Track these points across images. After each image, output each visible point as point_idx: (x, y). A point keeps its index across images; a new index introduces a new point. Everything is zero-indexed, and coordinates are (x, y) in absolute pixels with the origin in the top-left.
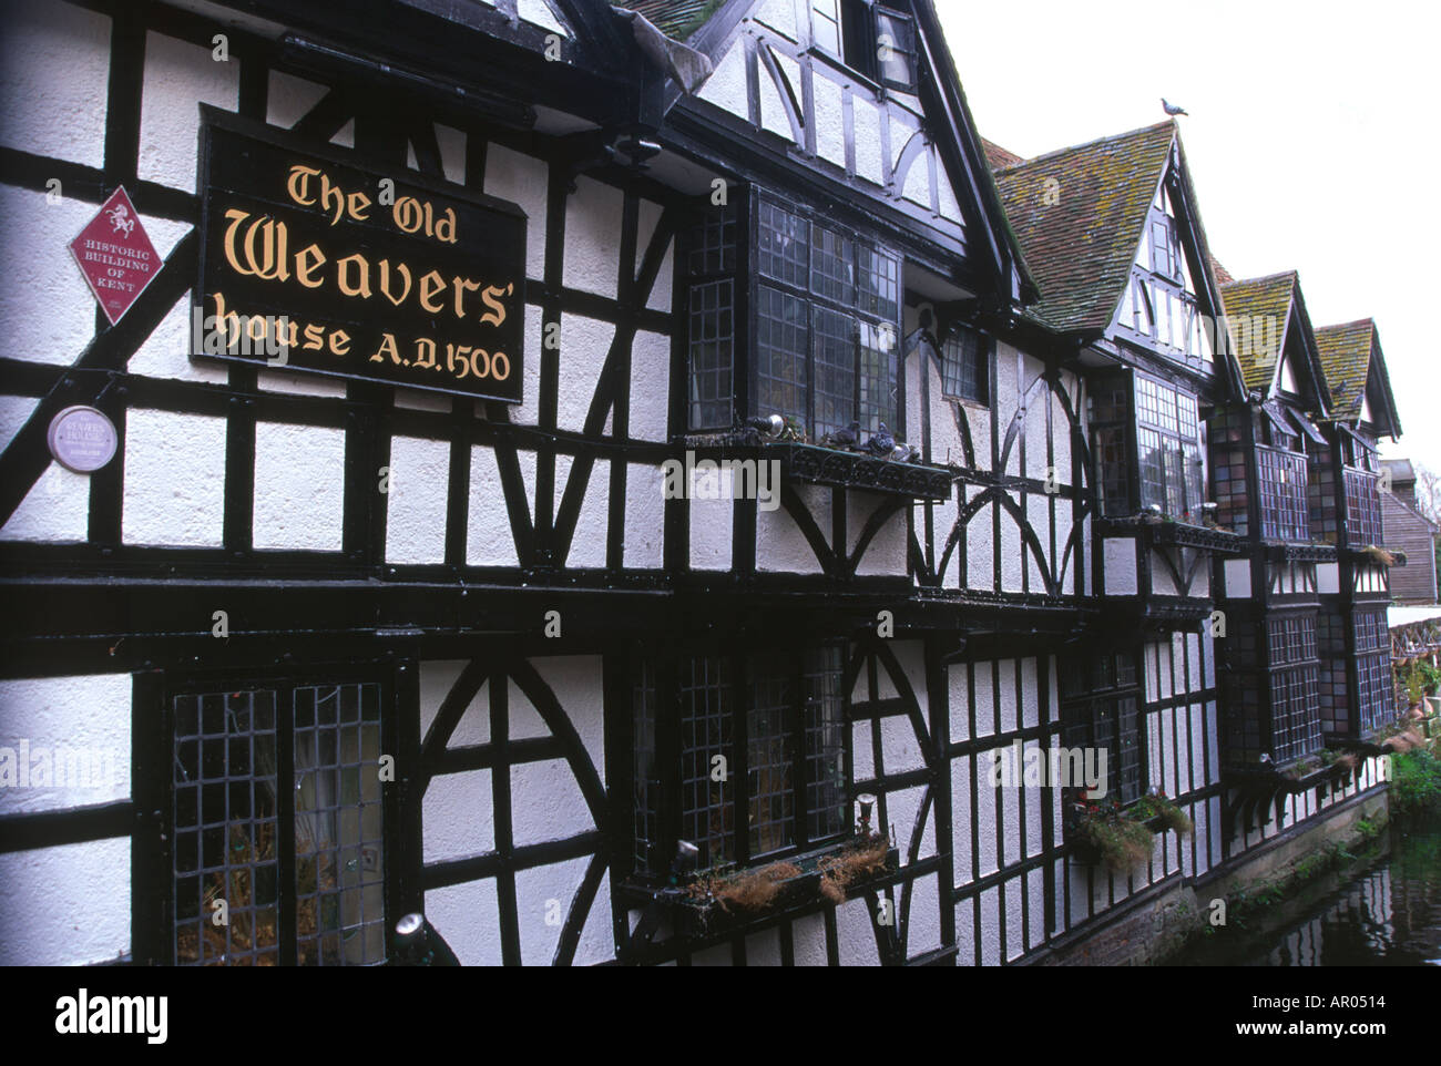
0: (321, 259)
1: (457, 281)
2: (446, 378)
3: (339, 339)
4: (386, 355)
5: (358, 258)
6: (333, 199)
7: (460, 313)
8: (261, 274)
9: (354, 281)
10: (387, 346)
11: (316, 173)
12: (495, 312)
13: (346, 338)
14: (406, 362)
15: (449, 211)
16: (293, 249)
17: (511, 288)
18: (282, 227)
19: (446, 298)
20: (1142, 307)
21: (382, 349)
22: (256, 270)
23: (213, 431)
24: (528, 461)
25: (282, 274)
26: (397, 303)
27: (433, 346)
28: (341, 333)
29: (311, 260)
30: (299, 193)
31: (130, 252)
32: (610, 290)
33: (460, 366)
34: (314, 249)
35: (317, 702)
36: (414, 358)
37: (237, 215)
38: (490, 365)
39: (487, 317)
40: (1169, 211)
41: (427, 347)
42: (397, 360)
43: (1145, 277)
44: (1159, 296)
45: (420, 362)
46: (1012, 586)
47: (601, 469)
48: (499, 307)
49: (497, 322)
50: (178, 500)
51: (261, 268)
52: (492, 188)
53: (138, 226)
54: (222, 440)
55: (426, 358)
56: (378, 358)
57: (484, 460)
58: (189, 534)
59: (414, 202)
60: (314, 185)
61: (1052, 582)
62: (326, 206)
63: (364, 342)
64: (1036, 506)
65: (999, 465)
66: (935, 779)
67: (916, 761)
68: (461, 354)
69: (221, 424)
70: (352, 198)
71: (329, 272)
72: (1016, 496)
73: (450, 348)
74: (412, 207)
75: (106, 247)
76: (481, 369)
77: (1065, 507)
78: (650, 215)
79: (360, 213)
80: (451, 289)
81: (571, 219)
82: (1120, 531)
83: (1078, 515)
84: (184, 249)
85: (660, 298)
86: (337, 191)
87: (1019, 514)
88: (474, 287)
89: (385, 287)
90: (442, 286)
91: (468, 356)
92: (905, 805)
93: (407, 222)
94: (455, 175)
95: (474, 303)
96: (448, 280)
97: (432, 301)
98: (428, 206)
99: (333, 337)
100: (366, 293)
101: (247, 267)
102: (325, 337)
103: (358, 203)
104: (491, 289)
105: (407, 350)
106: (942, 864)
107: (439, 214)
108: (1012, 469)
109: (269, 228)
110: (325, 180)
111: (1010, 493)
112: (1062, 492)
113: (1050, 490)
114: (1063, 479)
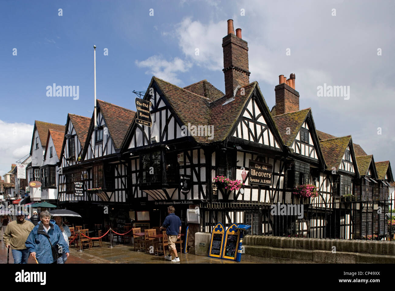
2: (266, 184)
5: (260, 172)
9: (259, 175)
15: (266, 166)
16: (255, 172)
18: (255, 170)
19: (266, 175)
23: (250, 190)
24: (271, 191)
25: (255, 175)
28: (258, 180)
30: (256, 167)
31: (245, 174)
32: (279, 172)
34: (257, 172)
37: (252, 170)
38: (269, 182)
39: (269, 177)
40: (349, 150)
41: (265, 181)
43: (344, 161)
44: (346, 163)
46: (320, 206)
47: (277, 192)
48: (270, 176)
50: (247, 196)
51: (253, 174)
52: (269, 163)
57: (268, 191)
58: (248, 199)
59: (264, 166)
61: (326, 206)
62: (258, 168)
63: (260, 181)
64: (325, 195)
65: (320, 190)
68: (267, 181)
71: (258, 174)
72: (322, 194)
75: (243, 174)
77: (329, 195)
78: (282, 163)
79: (260, 168)
81: (275, 165)
82: (337, 199)
83: (330, 196)
84: (248, 173)
85: (283, 173)
87: (322, 196)
88: (268, 174)
89: (262, 175)
93: (263, 168)
94: (266, 162)
95: (268, 176)
96: (266, 174)
100: (260, 176)
104: (270, 174)
105: (263, 181)
108: (321, 190)
110: (258, 165)
111: (321, 193)
112: (328, 193)
113: (327, 193)
114: (329, 191)
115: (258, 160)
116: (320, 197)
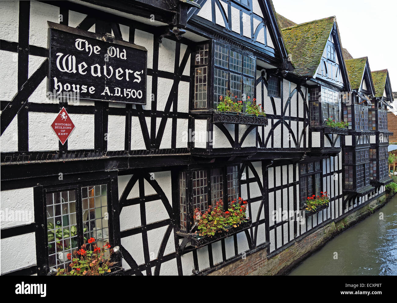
0: (86, 66)
1: (127, 70)
2: (124, 98)
3: (92, 89)
4: (106, 93)
5: (97, 65)
6: (89, 48)
7: (128, 80)
9: (96, 71)
10: (106, 90)
11: (84, 41)
12: (138, 79)
13: (94, 89)
14: (112, 95)
15: (124, 50)
16: (77, 64)
17: (142, 71)
18: (74, 57)
19: (124, 75)
20: (324, 69)
21: (105, 91)
22: (66, 70)
24: (148, 120)
25: (74, 71)
26: (109, 78)
27: (120, 89)
28: (92, 87)
29: (83, 66)
30: (79, 47)
32: (172, 70)
33: (128, 95)
34: (84, 63)
35: (88, 191)
36: (114, 93)
37: (61, 54)
38: (137, 94)
39: (135, 80)
40: (333, 42)
41: (118, 90)
42: (109, 94)
43: (325, 60)
44: (328, 64)
45: (116, 94)
46: (286, 146)
47: (170, 121)
48: (139, 77)
49: (139, 81)
50: (45, 138)
51: (68, 70)
52: (137, 42)
55: (118, 93)
56: (103, 94)
57: (135, 120)
58: (48, 147)
59: (113, 48)
60: (83, 44)
61: (297, 144)
62: (87, 50)
64: (293, 124)
65: (283, 113)
66: (264, 199)
67: (260, 194)
68: (128, 91)
70: (95, 47)
71: (88, 70)
72: (287, 121)
73: (125, 90)
74: (113, 50)
76: (134, 95)
77: (301, 124)
78: (183, 49)
79: (97, 52)
80: (125, 72)
81: (160, 50)
82: (316, 130)
83: (305, 126)
84: (44, 65)
85: (187, 72)
86: (90, 46)
87: (289, 126)
88: (132, 72)
89: (105, 73)
90: (122, 72)
91: (130, 92)
92: (256, 205)
93: (111, 54)
94: (126, 38)
95: (132, 76)
96: (124, 70)
97: (119, 77)
98: (118, 49)
99: (90, 88)
100: (99, 75)
101: (63, 68)
102: (88, 89)
103: (97, 49)
104: (137, 72)
105: (113, 91)
106: (266, 220)
107: (121, 51)
108: (287, 114)
109: (70, 58)
110: (87, 43)
112: (301, 120)
113: (298, 119)
114: (301, 116)
115: (92, 29)
116: (285, 128)
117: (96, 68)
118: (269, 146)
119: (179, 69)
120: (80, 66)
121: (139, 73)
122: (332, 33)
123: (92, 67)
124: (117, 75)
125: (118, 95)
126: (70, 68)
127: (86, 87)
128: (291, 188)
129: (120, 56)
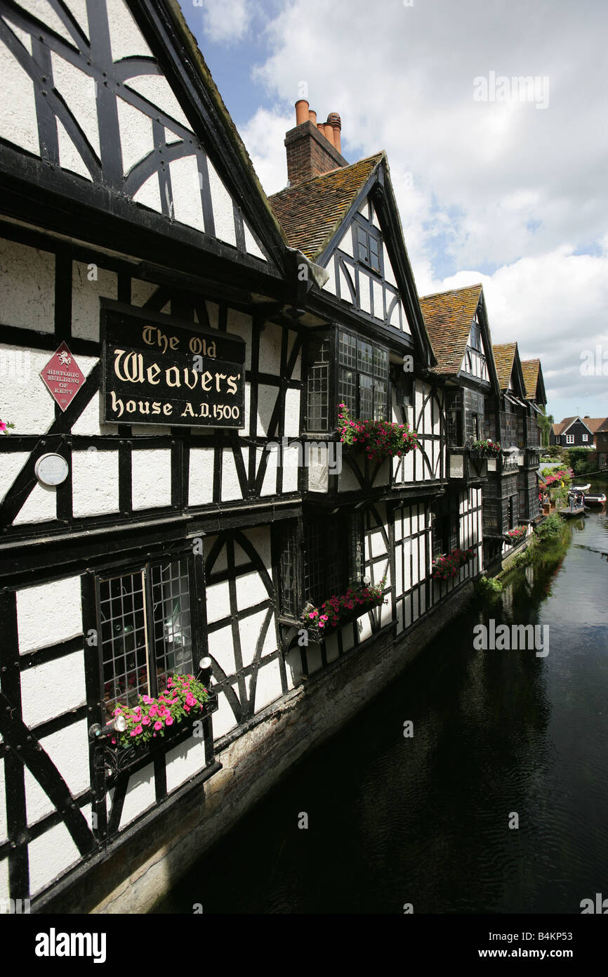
0: (158, 370)
1: (217, 375)
2: (213, 421)
3: (167, 408)
4: (188, 413)
5: (175, 368)
6: (163, 341)
7: (219, 390)
8: (132, 380)
9: (173, 380)
10: (188, 409)
11: (155, 329)
12: (233, 388)
13: (170, 407)
14: (197, 415)
15: (213, 343)
16: (146, 367)
17: (239, 376)
18: (140, 357)
19: (212, 383)
20: (468, 363)
21: (186, 410)
22: (129, 378)
23: (113, 457)
24: (245, 452)
25: (141, 379)
26: (192, 388)
27: (207, 406)
28: (168, 405)
29: (154, 371)
30: (148, 339)
31: (69, 374)
32: (277, 373)
33: (218, 414)
34: (155, 366)
35: (161, 571)
36: (200, 413)
37: (120, 352)
38: (231, 412)
39: (230, 390)
40: (477, 322)
41: (205, 407)
42: (192, 415)
43: (469, 349)
44: (473, 357)
45: (202, 415)
46: (419, 478)
48: (234, 385)
49: (234, 392)
50: (98, 492)
51: (132, 377)
52: (230, 330)
53: (73, 360)
54: (117, 461)
55: (205, 413)
56: (184, 415)
57: (228, 456)
58: (103, 507)
59: (198, 339)
60: (154, 334)
61: (432, 474)
62: (160, 345)
63: (179, 408)
64: (428, 444)
65: (416, 430)
66: (390, 556)
67: (384, 550)
68: (219, 409)
69: (116, 453)
70: (171, 339)
71: (161, 376)
72: (421, 441)
73: (215, 406)
74: (197, 342)
75: (58, 372)
76: (228, 414)
77: (437, 443)
78: (293, 336)
79: (174, 347)
80: (214, 379)
81: (262, 341)
82: (455, 453)
83: (442, 446)
84: (96, 370)
85: (296, 375)
86: (164, 337)
87: (422, 449)
88: (224, 377)
89: (186, 381)
90: (210, 378)
91: (222, 409)
92: (380, 568)
93: (195, 349)
94: (214, 324)
95: (224, 384)
96: (213, 375)
97: (207, 386)
98: (204, 341)
99: (165, 407)
100: (178, 384)
101: (126, 378)
102: (161, 407)
103: (174, 342)
104: (231, 378)
105: (197, 409)
106: (392, 589)
107: (209, 345)
108: (420, 431)
109: (134, 358)
110: (159, 331)
111: (419, 441)
112: (436, 437)
113: (432, 437)
114: (437, 432)
115: (166, 310)
116: (418, 452)
117: (173, 373)
118: (398, 480)
119: (286, 369)
120: (149, 370)
121: (234, 379)
122: (478, 310)
123: (168, 372)
124: (204, 383)
125: (205, 416)
126: (135, 375)
127: (159, 404)
128: (422, 538)
129: (207, 352)
